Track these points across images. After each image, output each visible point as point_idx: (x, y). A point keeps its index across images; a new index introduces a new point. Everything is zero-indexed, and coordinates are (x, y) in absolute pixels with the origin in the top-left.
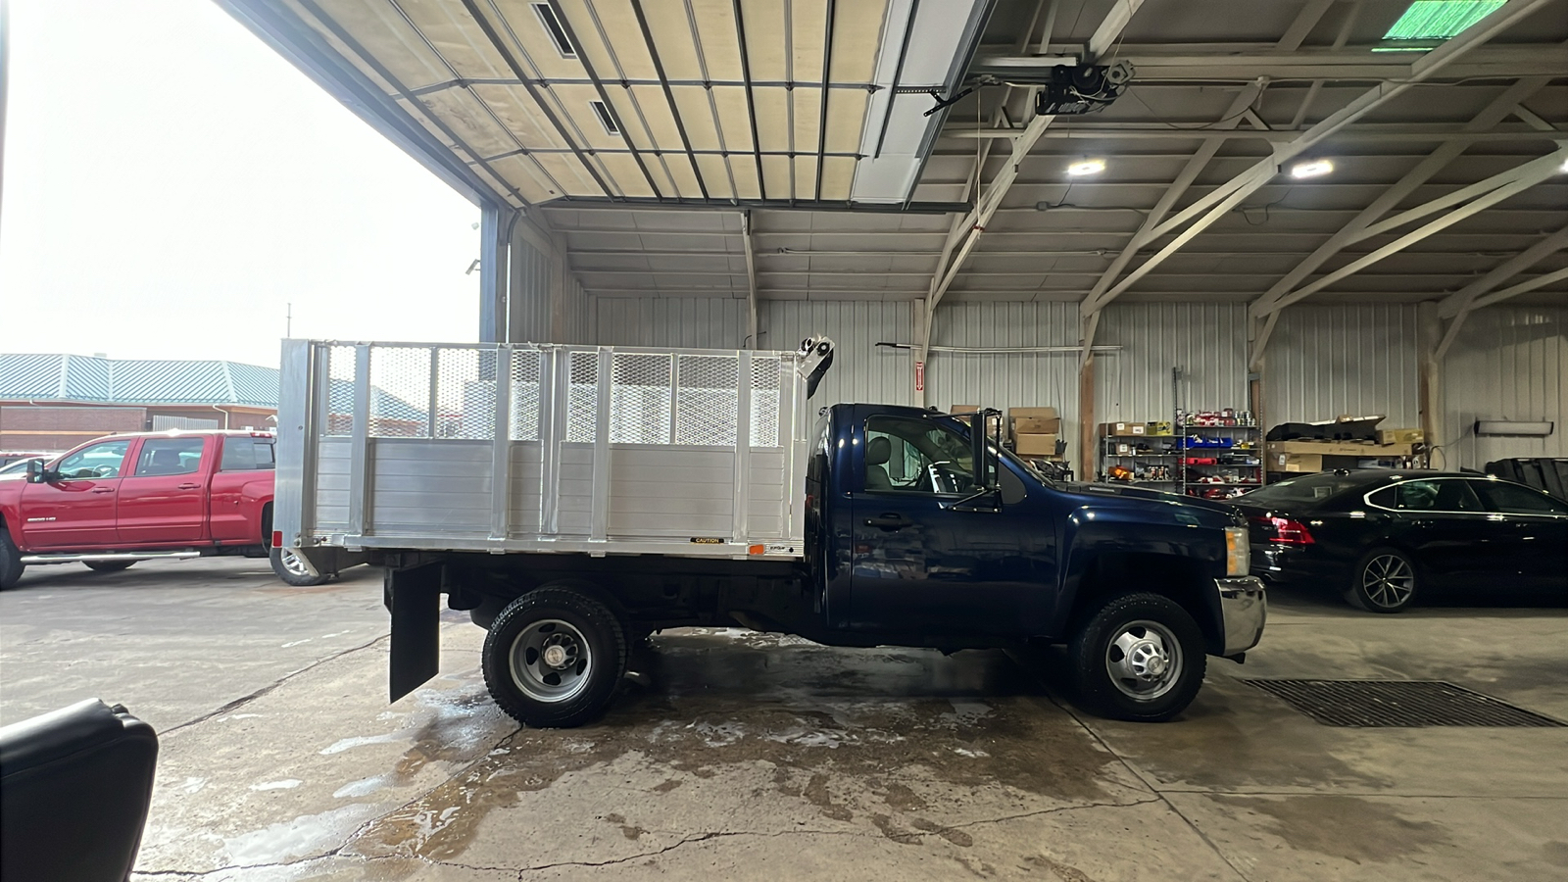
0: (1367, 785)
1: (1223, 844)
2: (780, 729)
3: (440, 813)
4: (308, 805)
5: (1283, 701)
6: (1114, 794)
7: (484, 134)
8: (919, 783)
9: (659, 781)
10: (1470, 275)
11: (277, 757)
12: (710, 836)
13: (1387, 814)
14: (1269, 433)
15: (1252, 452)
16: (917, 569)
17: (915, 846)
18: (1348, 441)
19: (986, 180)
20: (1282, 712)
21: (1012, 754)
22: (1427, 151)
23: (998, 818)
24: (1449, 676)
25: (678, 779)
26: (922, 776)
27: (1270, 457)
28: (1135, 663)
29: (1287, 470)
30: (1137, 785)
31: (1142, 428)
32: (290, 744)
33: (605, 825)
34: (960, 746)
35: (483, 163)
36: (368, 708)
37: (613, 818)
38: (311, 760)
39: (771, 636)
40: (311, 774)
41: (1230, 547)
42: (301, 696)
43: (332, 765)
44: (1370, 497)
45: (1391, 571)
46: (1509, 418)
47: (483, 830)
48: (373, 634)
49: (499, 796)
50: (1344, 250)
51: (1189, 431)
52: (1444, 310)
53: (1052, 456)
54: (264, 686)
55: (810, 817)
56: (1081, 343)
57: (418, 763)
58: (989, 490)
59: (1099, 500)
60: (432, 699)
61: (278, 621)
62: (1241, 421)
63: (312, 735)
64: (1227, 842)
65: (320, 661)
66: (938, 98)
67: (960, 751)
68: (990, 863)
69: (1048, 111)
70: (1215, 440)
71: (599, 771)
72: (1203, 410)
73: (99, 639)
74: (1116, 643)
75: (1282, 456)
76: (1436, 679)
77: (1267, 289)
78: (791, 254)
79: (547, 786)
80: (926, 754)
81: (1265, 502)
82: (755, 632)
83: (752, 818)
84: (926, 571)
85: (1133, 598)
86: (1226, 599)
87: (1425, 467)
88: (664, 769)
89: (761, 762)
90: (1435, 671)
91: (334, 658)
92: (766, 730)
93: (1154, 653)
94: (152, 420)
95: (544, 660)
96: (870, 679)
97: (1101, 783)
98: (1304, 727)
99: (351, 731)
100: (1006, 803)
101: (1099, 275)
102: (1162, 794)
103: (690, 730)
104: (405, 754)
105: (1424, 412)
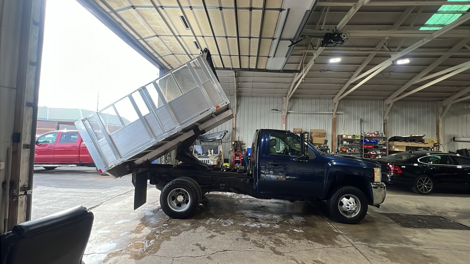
0: (414, 245)
1: (371, 259)
2: (243, 222)
3: (150, 241)
4: (113, 237)
5: (391, 219)
6: (340, 244)
7: (162, 49)
8: (283, 239)
9: (210, 235)
10: (452, 93)
11: (104, 224)
12: (225, 251)
13: (420, 253)
14: (390, 139)
15: (384, 145)
16: (283, 177)
17: (282, 256)
18: (414, 142)
19: (306, 63)
20: (391, 223)
21: (310, 232)
22: (439, 57)
23: (306, 249)
24: (442, 214)
25: (215, 235)
26: (284, 237)
27: (390, 146)
28: (347, 207)
29: (395, 150)
30: (346, 242)
31: (351, 137)
32: (106, 221)
33: (196, 246)
34: (295, 229)
35: (161, 57)
36: (127, 211)
37: (197, 245)
38: (113, 225)
39: (240, 195)
40: (113, 229)
41: (376, 174)
42: (108, 207)
43: (119, 227)
44: (419, 160)
45: (426, 182)
46: (464, 137)
47: (162, 246)
48: (126, 190)
49: (165, 237)
50: (413, 85)
51: (365, 138)
52: (444, 103)
53: (323, 144)
54: (97, 204)
55: (253, 247)
56: (333, 111)
57: (143, 227)
58: (305, 155)
59: (338, 159)
60: (145, 209)
61: (99, 186)
62: (381, 135)
63: (113, 218)
64: (372, 259)
65: (112, 197)
66: (292, 42)
67: (295, 230)
68: (304, 262)
69: (324, 46)
70: (373, 140)
71: (192, 231)
72: (369, 131)
73: (50, 189)
74: (341, 201)
75: (393, 146)
76: (438, 215)
77: (389, 96)
78: (247, 83)
79: (179, 235)
80: (286, 231)
81: (388, 160)
82: (235, 194)
83: (236, 246)
84: (285, 178)
85: (346, 188)
86: (374, 189)
87: (438, 150)
88: (211, 232)
89: (238, 231)
90: (438, 213)
91: (116, 197)
92: (239, 222)
93: (352, 204)
94: (59, 125)
95: (177, 200)
96: (269, 208)
97: (336, 241)
98: (397, 228)
99: (123, 218)
100: (308, 245)
101: (339, 91)
102: (354, 245)
103: (217, 221)
104: (138, 225)
105: (438, 134)
